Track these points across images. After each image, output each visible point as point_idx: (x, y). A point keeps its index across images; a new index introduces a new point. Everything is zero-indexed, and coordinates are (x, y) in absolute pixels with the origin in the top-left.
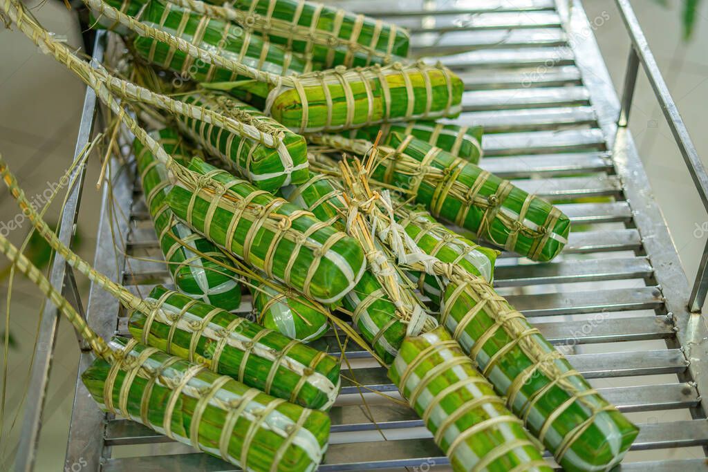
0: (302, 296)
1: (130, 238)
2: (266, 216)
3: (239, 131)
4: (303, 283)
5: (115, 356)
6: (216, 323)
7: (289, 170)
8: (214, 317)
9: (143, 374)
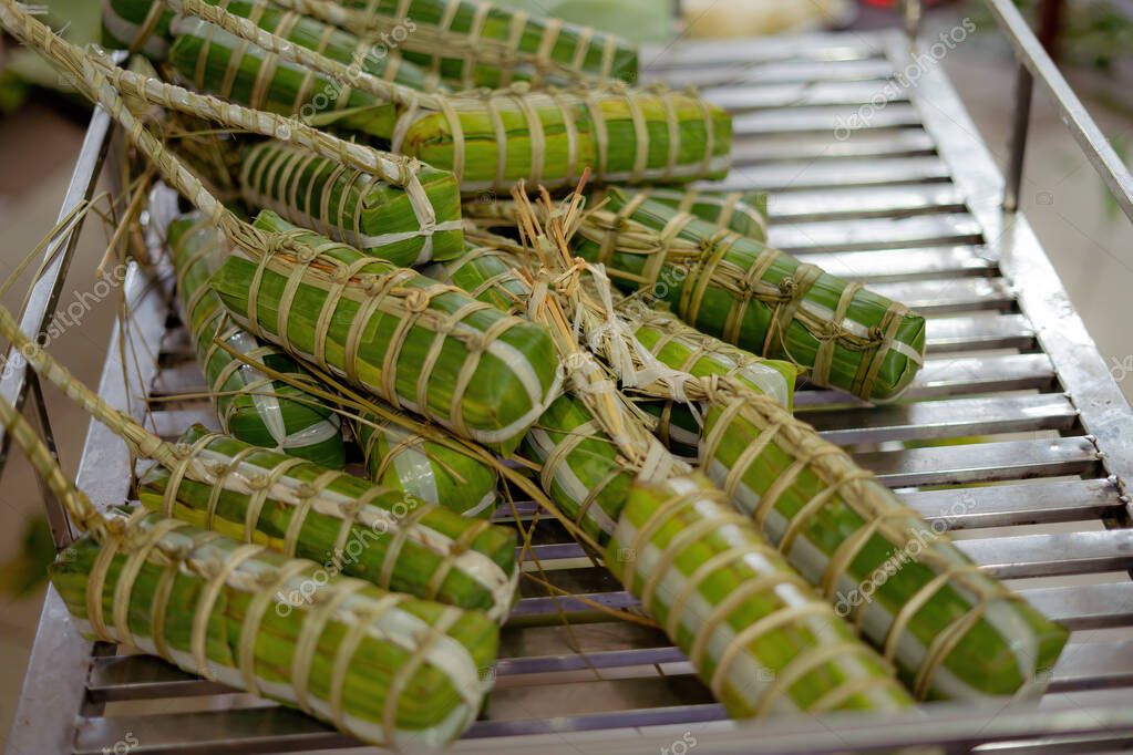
0: (452, 435)
1: (157, 383)
2: (384, 292)
3: (339, 153)
4: (450, 401)
5: (110, 528)
6: (294, 476)
7: (428, 228)
8: (292, 468)
9: (158, 556)
